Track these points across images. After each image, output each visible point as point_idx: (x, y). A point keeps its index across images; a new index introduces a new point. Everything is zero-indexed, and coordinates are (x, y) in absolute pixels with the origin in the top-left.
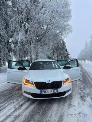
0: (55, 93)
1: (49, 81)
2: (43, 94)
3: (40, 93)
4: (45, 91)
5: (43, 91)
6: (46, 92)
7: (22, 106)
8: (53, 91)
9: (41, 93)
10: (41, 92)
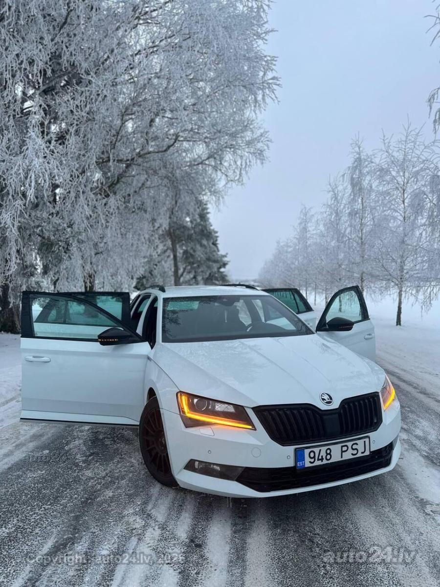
0: (359, 455)
1: (326, 397)
2: (308, 465)
3: (290, 463)
4: (316, 450)
5: (307, 451)
6: (323, 454)
7: (199, 546)
8: (350, 444)
9: (299, 464)
10: (299, 455)
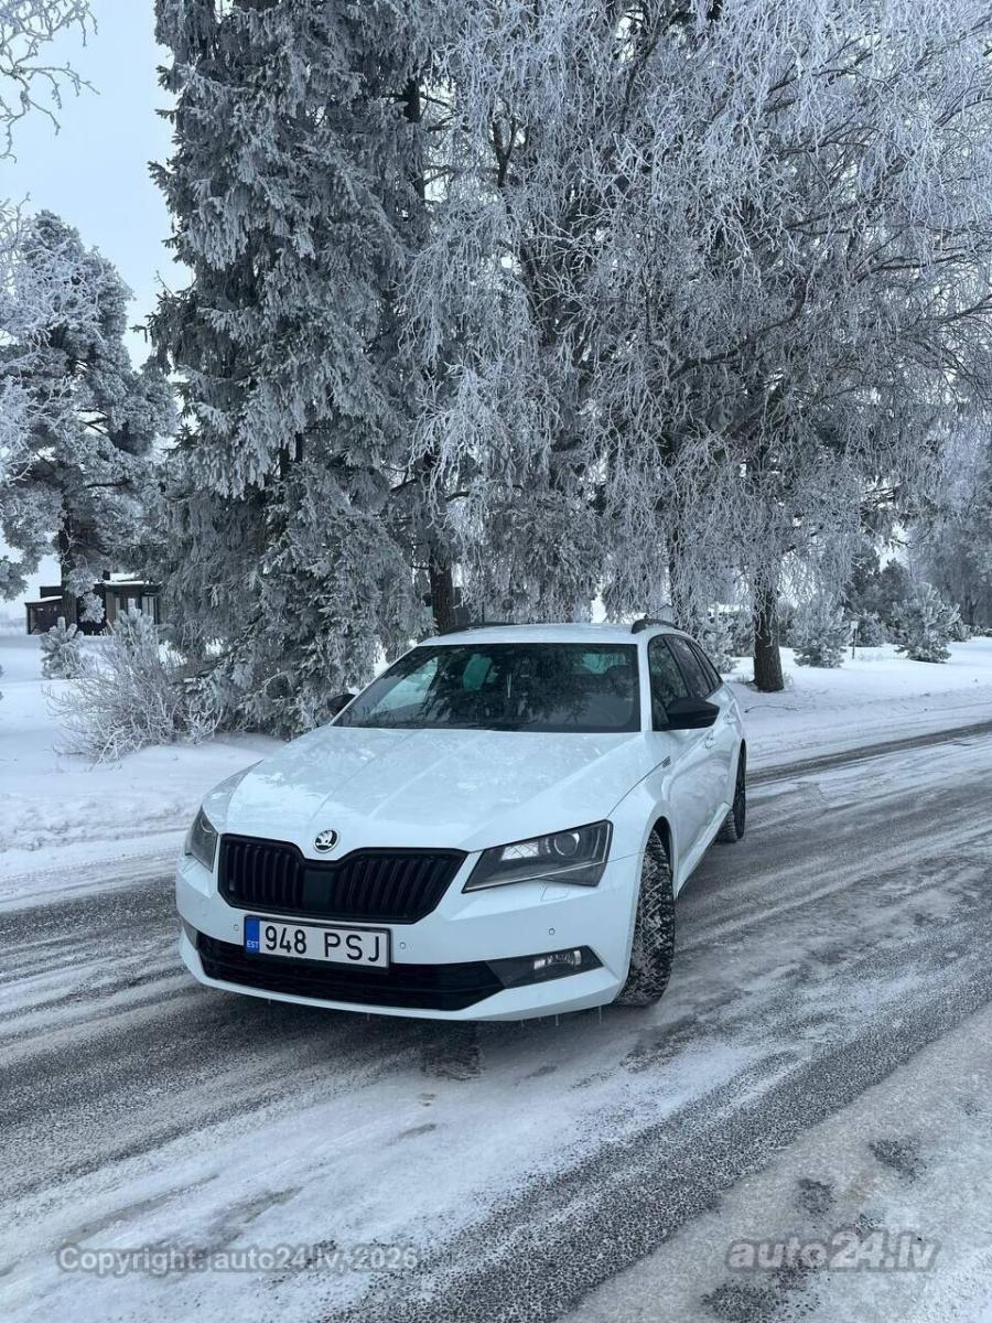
0: (364, 961)
2: (263, 950)
3: (236, 937)
4: (279, 927)
5: (263, 926)
6: (290, 937)
8: (343, 934)
9: (251, 944)
10: (251, 927)
